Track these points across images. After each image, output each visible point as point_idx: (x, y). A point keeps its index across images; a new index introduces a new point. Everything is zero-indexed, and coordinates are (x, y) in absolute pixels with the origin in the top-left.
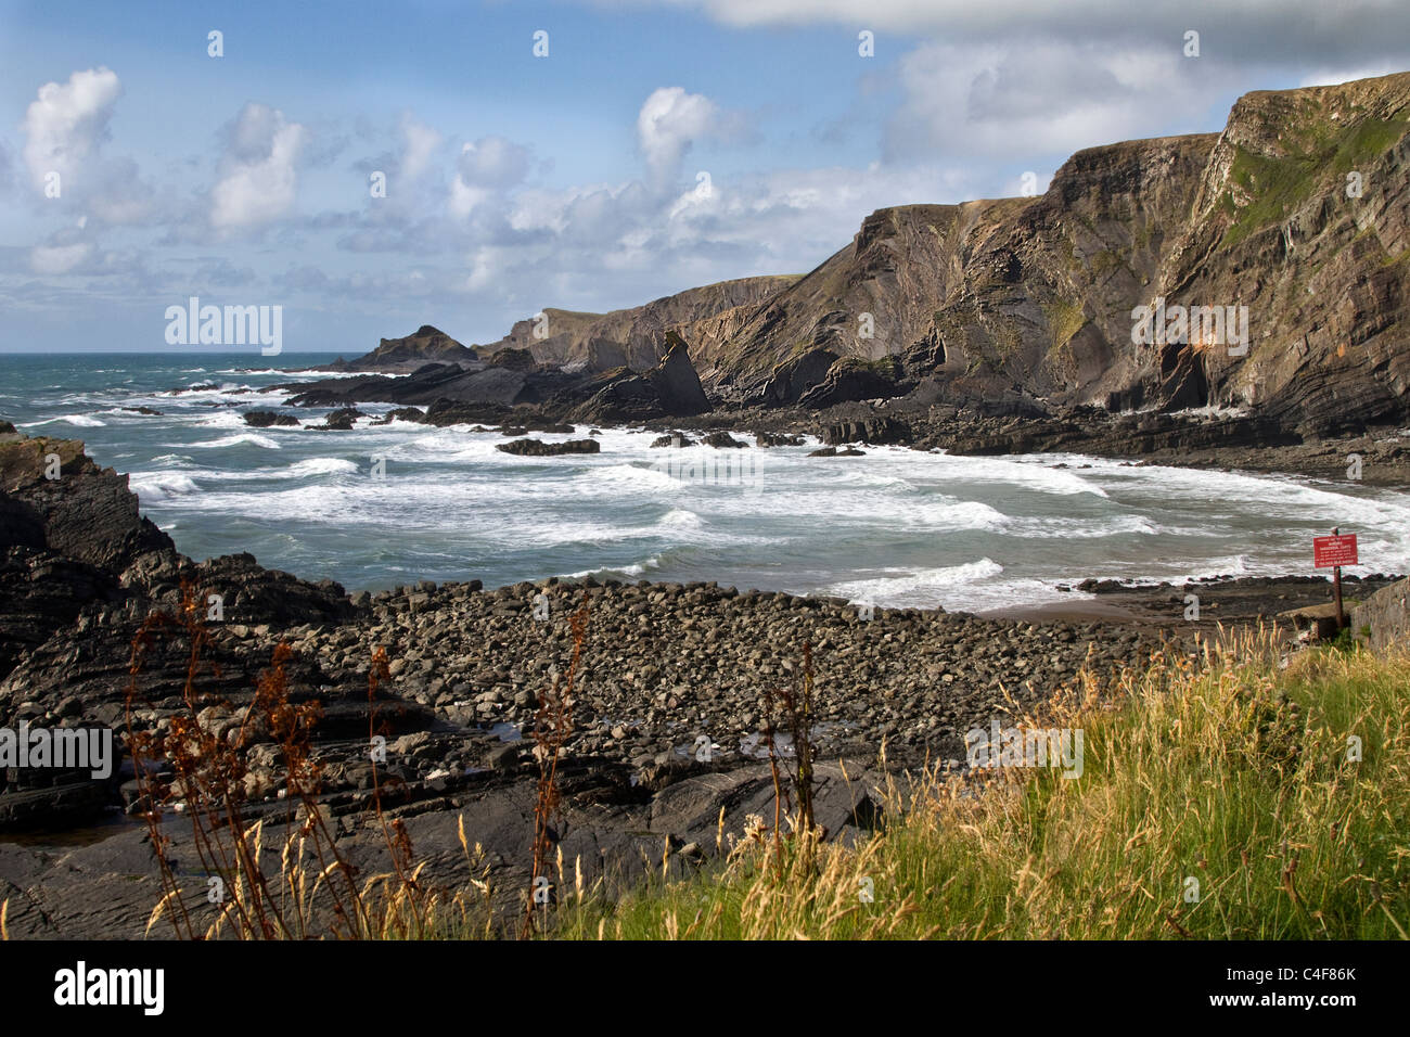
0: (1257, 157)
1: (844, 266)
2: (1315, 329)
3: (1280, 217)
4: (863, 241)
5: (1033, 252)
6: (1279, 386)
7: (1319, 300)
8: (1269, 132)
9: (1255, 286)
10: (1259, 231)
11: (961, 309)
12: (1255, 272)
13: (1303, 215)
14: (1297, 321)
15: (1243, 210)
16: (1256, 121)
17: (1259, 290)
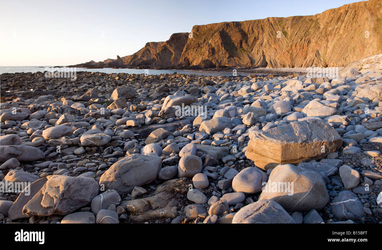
0: (196, 34)
1: (143, 50)
2: (204, 55)
3: (199, 42)
4: (146, 46)
5: (168, 46)
6: (199, 63)
7: (204, 52)
8: (198, 30)
9: (196, 50)
10: (196, 43)
11: (158, 54)
12: (196, 48)
13: (202, 41)
14: (201, 55)
15: (194, 41)
16: (196, 29)
17: (196, 51)
